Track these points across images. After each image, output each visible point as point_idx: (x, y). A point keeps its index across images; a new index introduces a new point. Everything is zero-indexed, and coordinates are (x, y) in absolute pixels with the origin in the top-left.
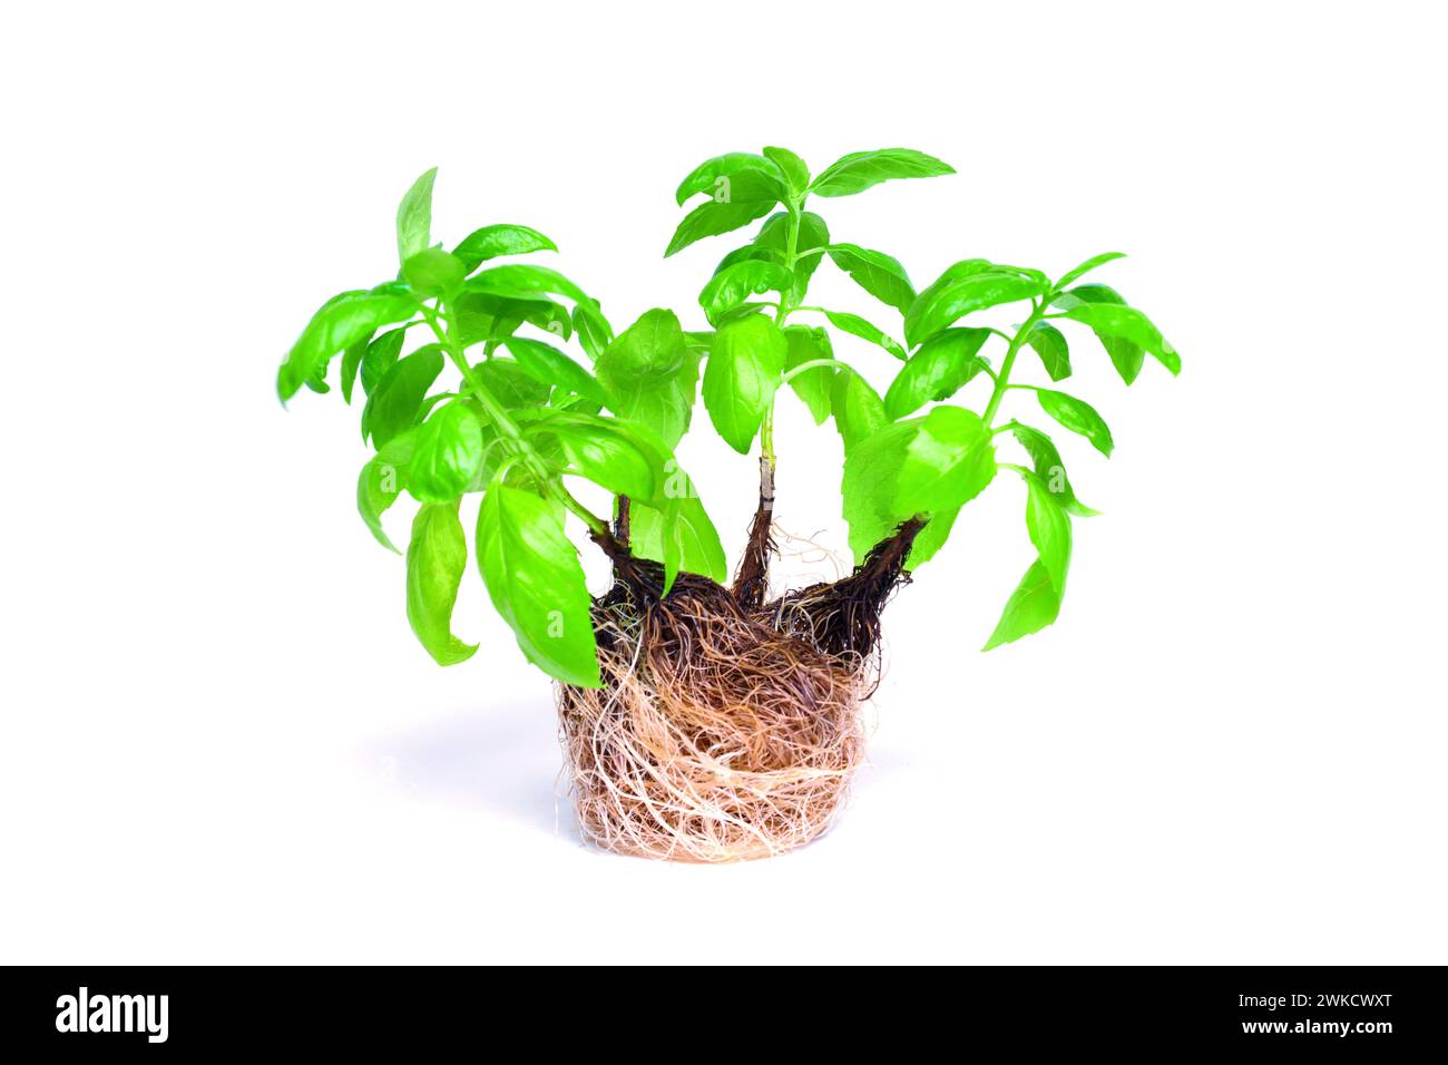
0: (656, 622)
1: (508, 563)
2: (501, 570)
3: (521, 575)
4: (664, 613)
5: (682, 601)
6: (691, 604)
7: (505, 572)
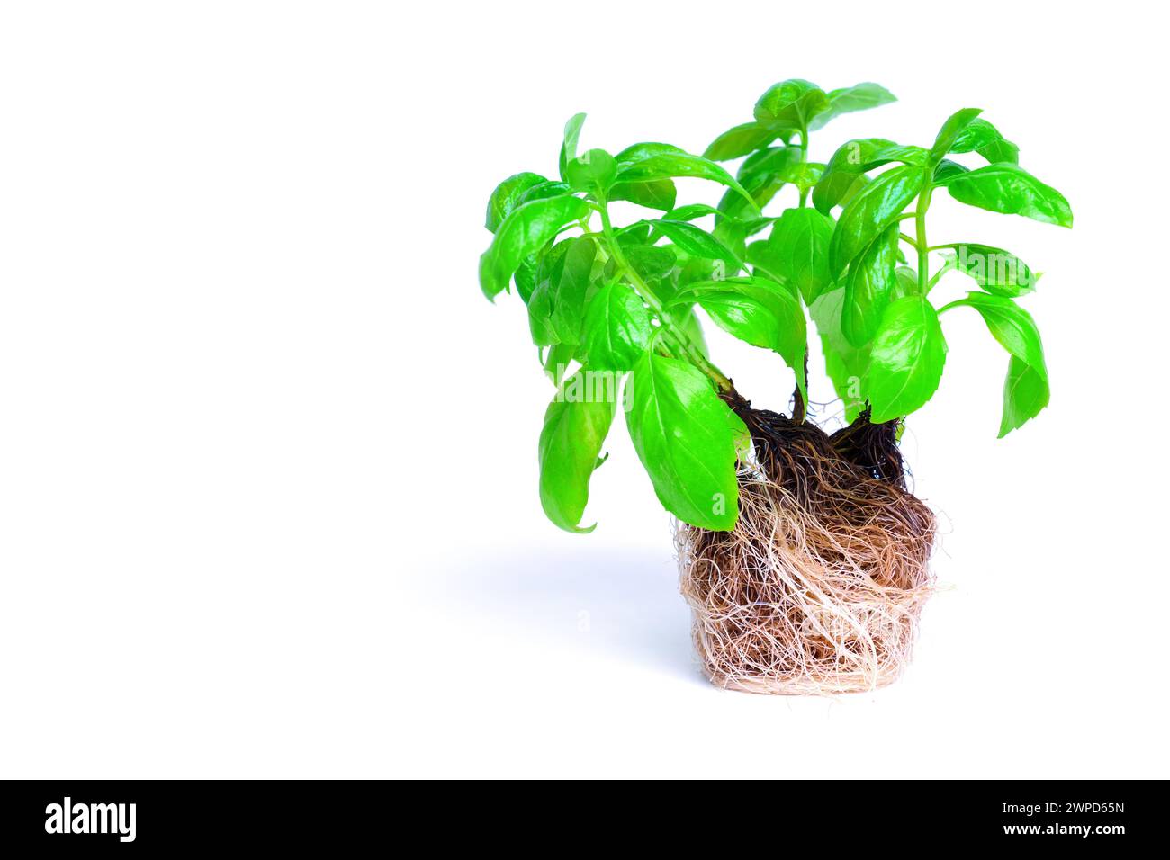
0: (779, 464)
1: (665, 423)
2: (660, 430)
3: (678, 433)
4: (784, 455)
5: (796, 443)
6: (805, 447)
7: (663, 433)
